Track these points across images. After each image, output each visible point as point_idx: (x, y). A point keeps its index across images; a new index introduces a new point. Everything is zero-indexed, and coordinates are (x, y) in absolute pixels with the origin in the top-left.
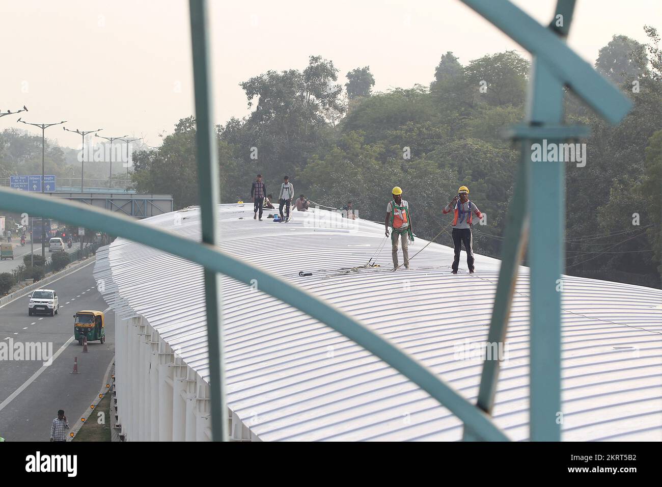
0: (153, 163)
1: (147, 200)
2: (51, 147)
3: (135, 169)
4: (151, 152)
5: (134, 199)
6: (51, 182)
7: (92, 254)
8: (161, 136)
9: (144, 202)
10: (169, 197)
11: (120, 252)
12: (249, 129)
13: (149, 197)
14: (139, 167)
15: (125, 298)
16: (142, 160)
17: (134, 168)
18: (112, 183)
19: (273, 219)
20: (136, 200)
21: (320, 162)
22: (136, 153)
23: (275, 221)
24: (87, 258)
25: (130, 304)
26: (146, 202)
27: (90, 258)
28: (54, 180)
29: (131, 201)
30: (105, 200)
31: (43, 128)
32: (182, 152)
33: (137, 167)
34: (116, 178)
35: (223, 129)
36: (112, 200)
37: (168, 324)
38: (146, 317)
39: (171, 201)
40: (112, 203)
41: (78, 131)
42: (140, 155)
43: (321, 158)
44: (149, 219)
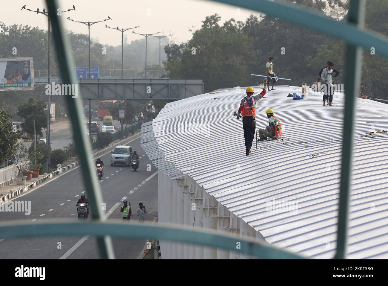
0: (184, 53)
1: (181, 85)
2: (94, 43)
3: (168, 60)
4: (182, 46)
5: (170, 84)
6: (95, 72)
7: (131, 134)
8: (191, 30)
9: (179, 86)
10: (200, 82)
11: (162, 126)
12: (266, 24)
13: (182, 82)
14: (171, 58)
15: (171, 162)
16: (174, 52)
17: (167, 59)
18: (147, 73)
19: (293, 98)
20: (172, 84)
21: (329, 51)
22: (168, 46)
23: (294, 99)
24: (126, 138)
25: (176, 167)
26: (180, 86)
27: (129, 138)
28: (97, 71)
29: (167, 85)
31: (89, 25)
32: (209, 45)
33: (169, 58)
34: (151, 69)
35: (243, 25)
36: (151, 84)
37: (212, 181)
38: (192, 176)
39: (202, 85)
40: (151, 87)
41: (118, 29)
42: (172, 48)
43: (330, 48)
44: (183, 101)
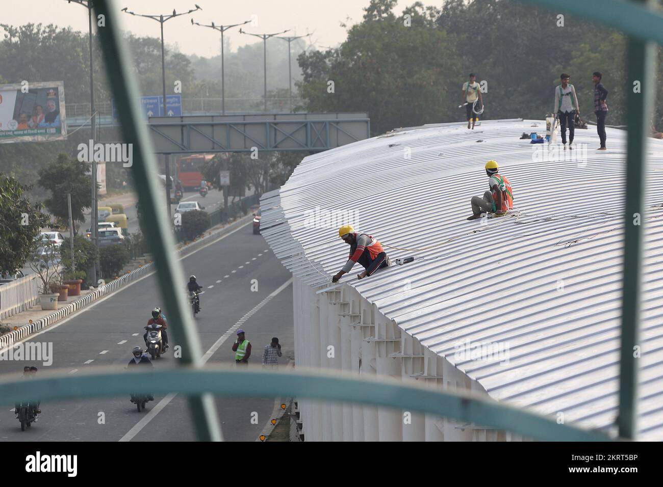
0: (334, 67)
1: (330, 123)
2: (170, 54)
3: (305, 79)
4: (329, 53)
5: (310, 122)
6: (174, 105)
7: (242, 213)
8: (344, 25)
9: (325, 125)
10: (363, 116)
11: (297, 198)
12: (478, 11)
13: (331, 117)
14: (311, 76)
15: (316, 261)
16: (314, 65)
17: (302, 78)
18: (268, 103)
19: (530, 140)
20: (314, 123)
21: (593, 55)
22: (305, 54)
23: (533, 142)
24: (235, 220)
25: (325, 270)
26: (328, 125)
27: (239, 220)
28: (179, 102)
29: (305, 125)
30: (264, 124)
31: (162, 21)
32: (377, 50)
33: (307, 77)
34: (274, 96)
35: (438, 12)
36: (276, 124)
37: (391, 293)
38: (353, 286)
39: (367, 122)
40: (275, 129)
41: (213, 26)
42: (311, 57)
43: (594, 49)
44: (332, 152)
